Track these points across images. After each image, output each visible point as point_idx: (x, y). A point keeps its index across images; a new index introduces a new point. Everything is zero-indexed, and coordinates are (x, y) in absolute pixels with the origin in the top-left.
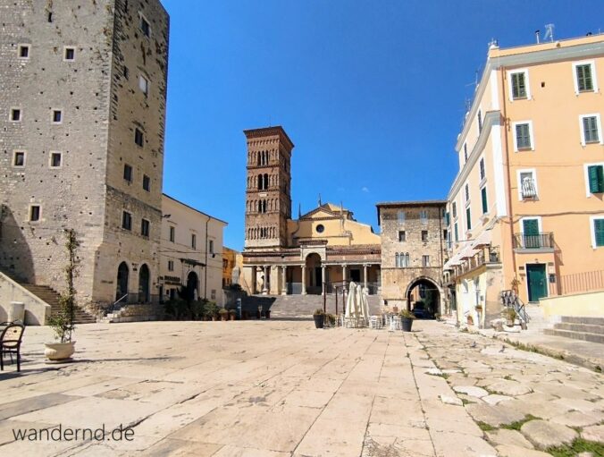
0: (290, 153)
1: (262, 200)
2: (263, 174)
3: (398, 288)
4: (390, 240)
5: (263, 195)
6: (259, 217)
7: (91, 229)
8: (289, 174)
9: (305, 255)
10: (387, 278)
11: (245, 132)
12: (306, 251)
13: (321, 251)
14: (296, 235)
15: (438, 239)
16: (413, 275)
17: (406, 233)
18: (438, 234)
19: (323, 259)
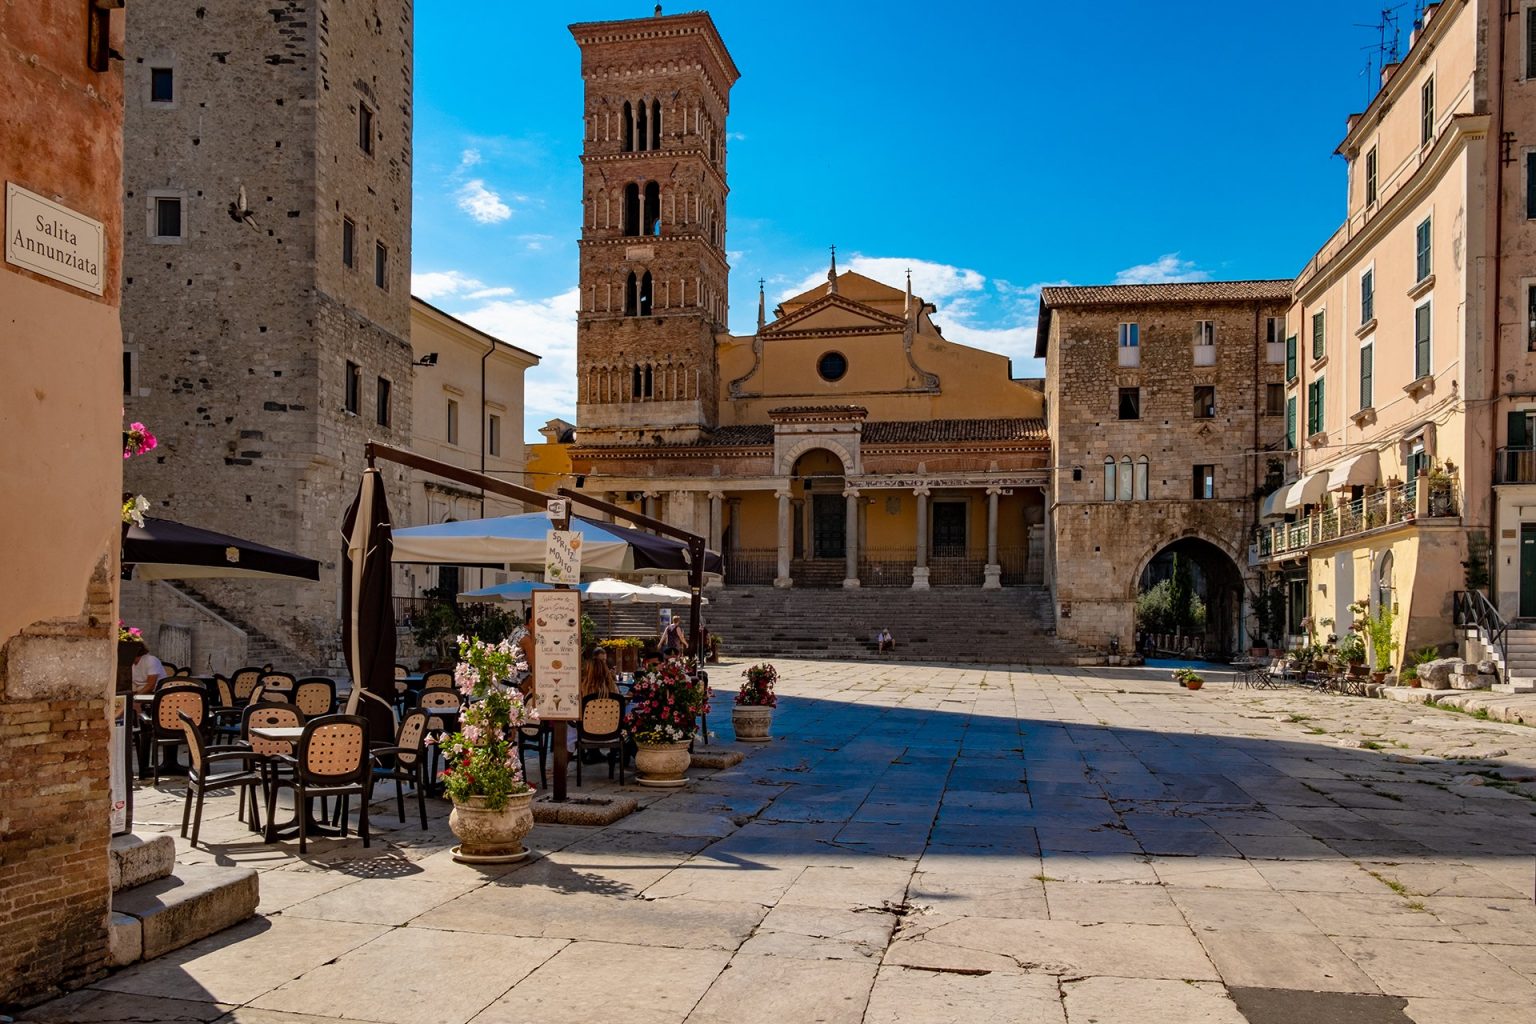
0: (725, 102)
1: (640, 271)
2: (641, 183)
3: (1108, 564)
4: (1088, 415)
5: (639, 252)
6: (627, 328)
7: (283, 417)
8: (722, 177)
9: (791, 459)
10: (1076, 536)
11: (572, 28)
12: (791, 444)
13: (845, 445)
14: (747, 387)
15: (1247, 414)
16: (1160, 528)
17: (1143, 393)
18: (1249, 396)
19: (853, 468)
